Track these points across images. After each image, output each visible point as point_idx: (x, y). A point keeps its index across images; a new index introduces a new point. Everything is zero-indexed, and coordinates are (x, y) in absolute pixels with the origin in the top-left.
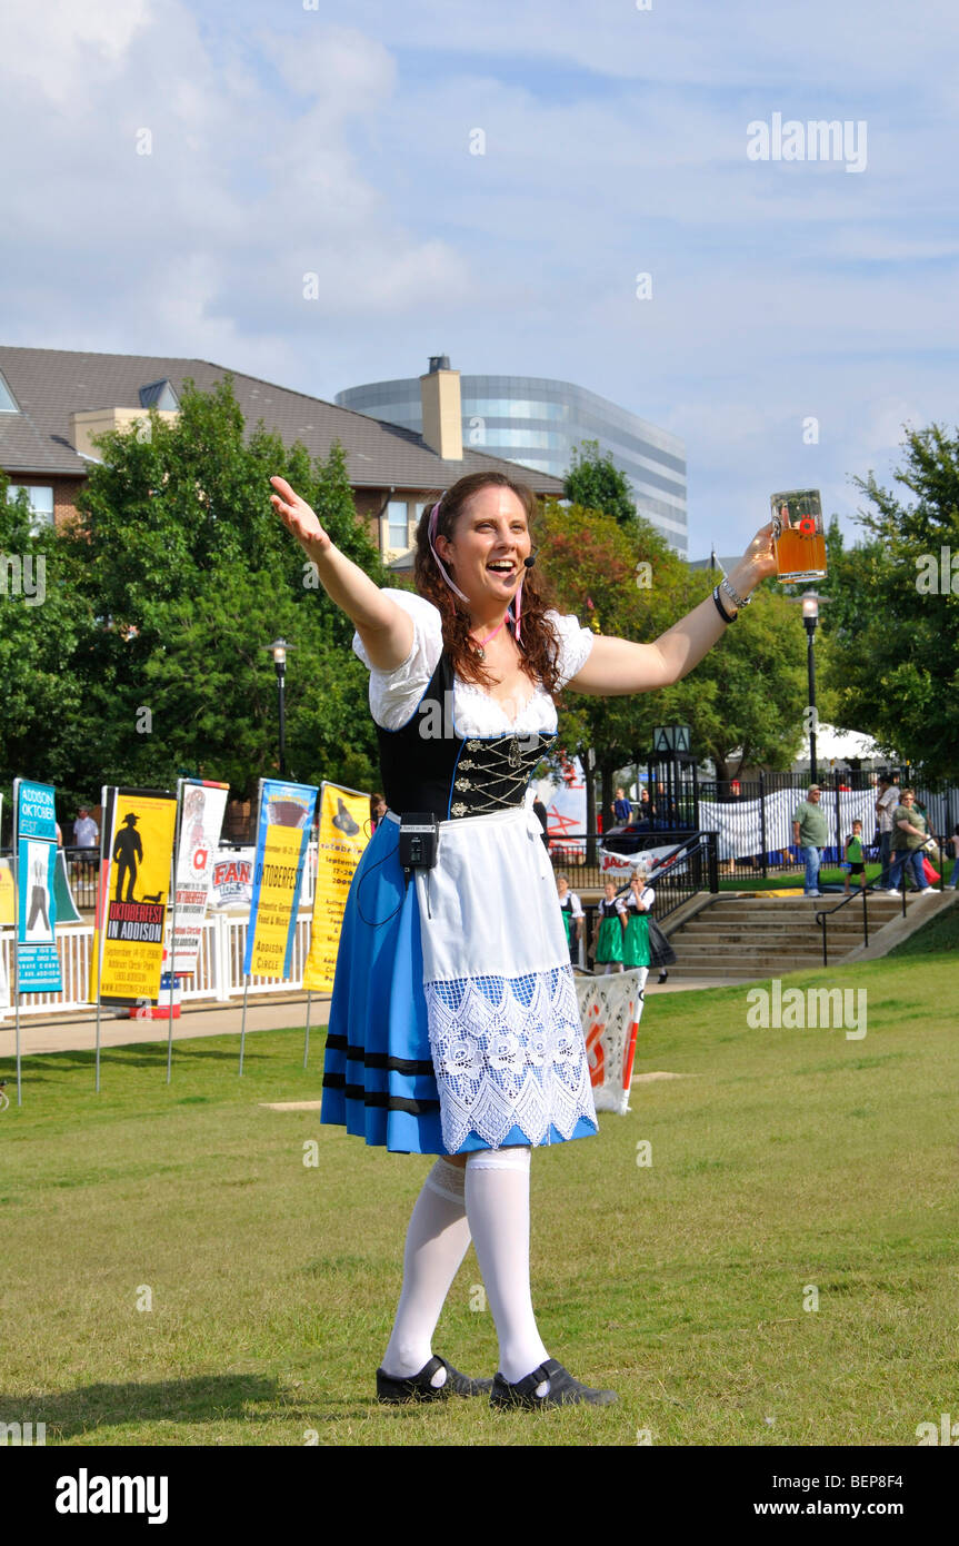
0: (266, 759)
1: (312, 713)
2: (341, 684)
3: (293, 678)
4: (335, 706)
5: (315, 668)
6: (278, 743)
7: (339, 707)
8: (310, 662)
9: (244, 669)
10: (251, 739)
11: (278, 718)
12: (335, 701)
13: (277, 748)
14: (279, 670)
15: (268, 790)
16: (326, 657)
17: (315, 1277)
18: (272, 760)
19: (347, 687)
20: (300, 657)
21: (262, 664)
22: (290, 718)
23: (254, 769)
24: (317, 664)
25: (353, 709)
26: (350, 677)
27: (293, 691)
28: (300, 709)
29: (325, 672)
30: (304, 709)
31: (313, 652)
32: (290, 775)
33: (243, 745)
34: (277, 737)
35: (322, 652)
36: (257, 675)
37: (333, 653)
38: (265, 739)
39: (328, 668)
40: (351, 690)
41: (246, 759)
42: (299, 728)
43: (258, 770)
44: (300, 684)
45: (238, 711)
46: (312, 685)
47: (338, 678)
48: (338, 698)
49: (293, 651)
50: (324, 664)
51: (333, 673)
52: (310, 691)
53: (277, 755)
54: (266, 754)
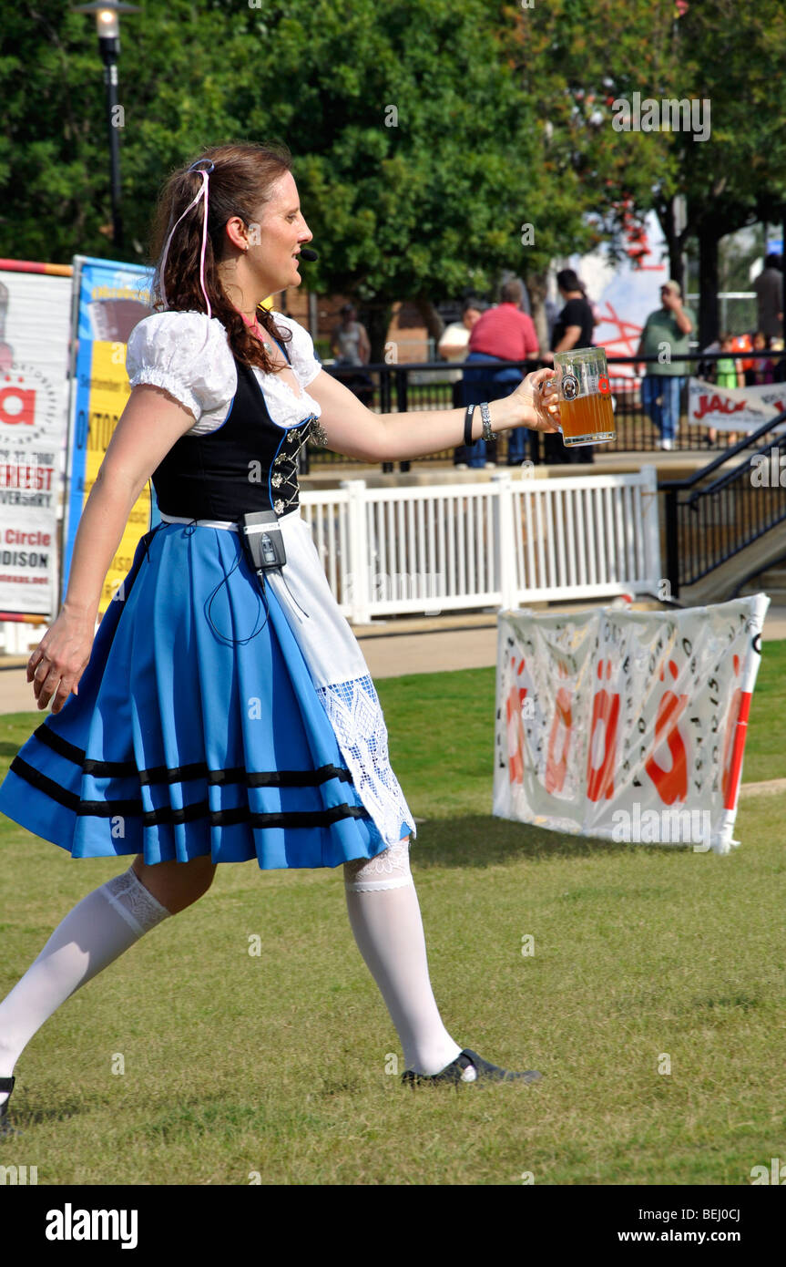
0: (88, 219)
1: (168, 133)
2: (222, 78)
3: (134, 66)
4: (210, 121)
5: (173, 47)
6: (108, 189)
7: (218, 122)
8: (163, 37)
9: (42, 49)
10: (59, 182)
11: (107, 143)
12: (211, 110)
13: (107, 199)
14: (106, 51)
15: (90, 278)
16: (193, 27)
17: (167, 1143)
18: (99, 220)
19: (232, 86)
20: (145, 26)
21: (75, 38)
22: (129, 142)
23: (66, 236)
24: (177, 41)
25: (244, 126)
26: (238, 66)
27: (134, 92)
28: (147, 127)
29: (190, 56)
30: (154, 126)
31: (169, 18)
32: (133, 250)
33: (45, 192)
34: (107, 178)
35: (184, 18)
36: (67, 60)
37: (206, 19)
38: (86, 181)
39: (197, 49)
40: (240, 90)
41: (50, 219)
42: (147, 162)
43: (73, 238)
44: (146, 79)
45: (33, 129)
46: (169, 81)
47: (216, 68)
48: (216, 105)
49: (131, 15)
50: (189, 40)
51: (206, 57)
52: (164, 92)
53: (108, 213)
54: (87, 209)
